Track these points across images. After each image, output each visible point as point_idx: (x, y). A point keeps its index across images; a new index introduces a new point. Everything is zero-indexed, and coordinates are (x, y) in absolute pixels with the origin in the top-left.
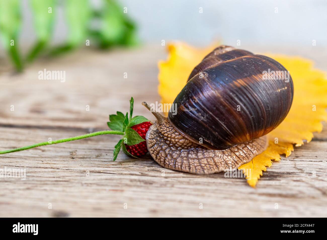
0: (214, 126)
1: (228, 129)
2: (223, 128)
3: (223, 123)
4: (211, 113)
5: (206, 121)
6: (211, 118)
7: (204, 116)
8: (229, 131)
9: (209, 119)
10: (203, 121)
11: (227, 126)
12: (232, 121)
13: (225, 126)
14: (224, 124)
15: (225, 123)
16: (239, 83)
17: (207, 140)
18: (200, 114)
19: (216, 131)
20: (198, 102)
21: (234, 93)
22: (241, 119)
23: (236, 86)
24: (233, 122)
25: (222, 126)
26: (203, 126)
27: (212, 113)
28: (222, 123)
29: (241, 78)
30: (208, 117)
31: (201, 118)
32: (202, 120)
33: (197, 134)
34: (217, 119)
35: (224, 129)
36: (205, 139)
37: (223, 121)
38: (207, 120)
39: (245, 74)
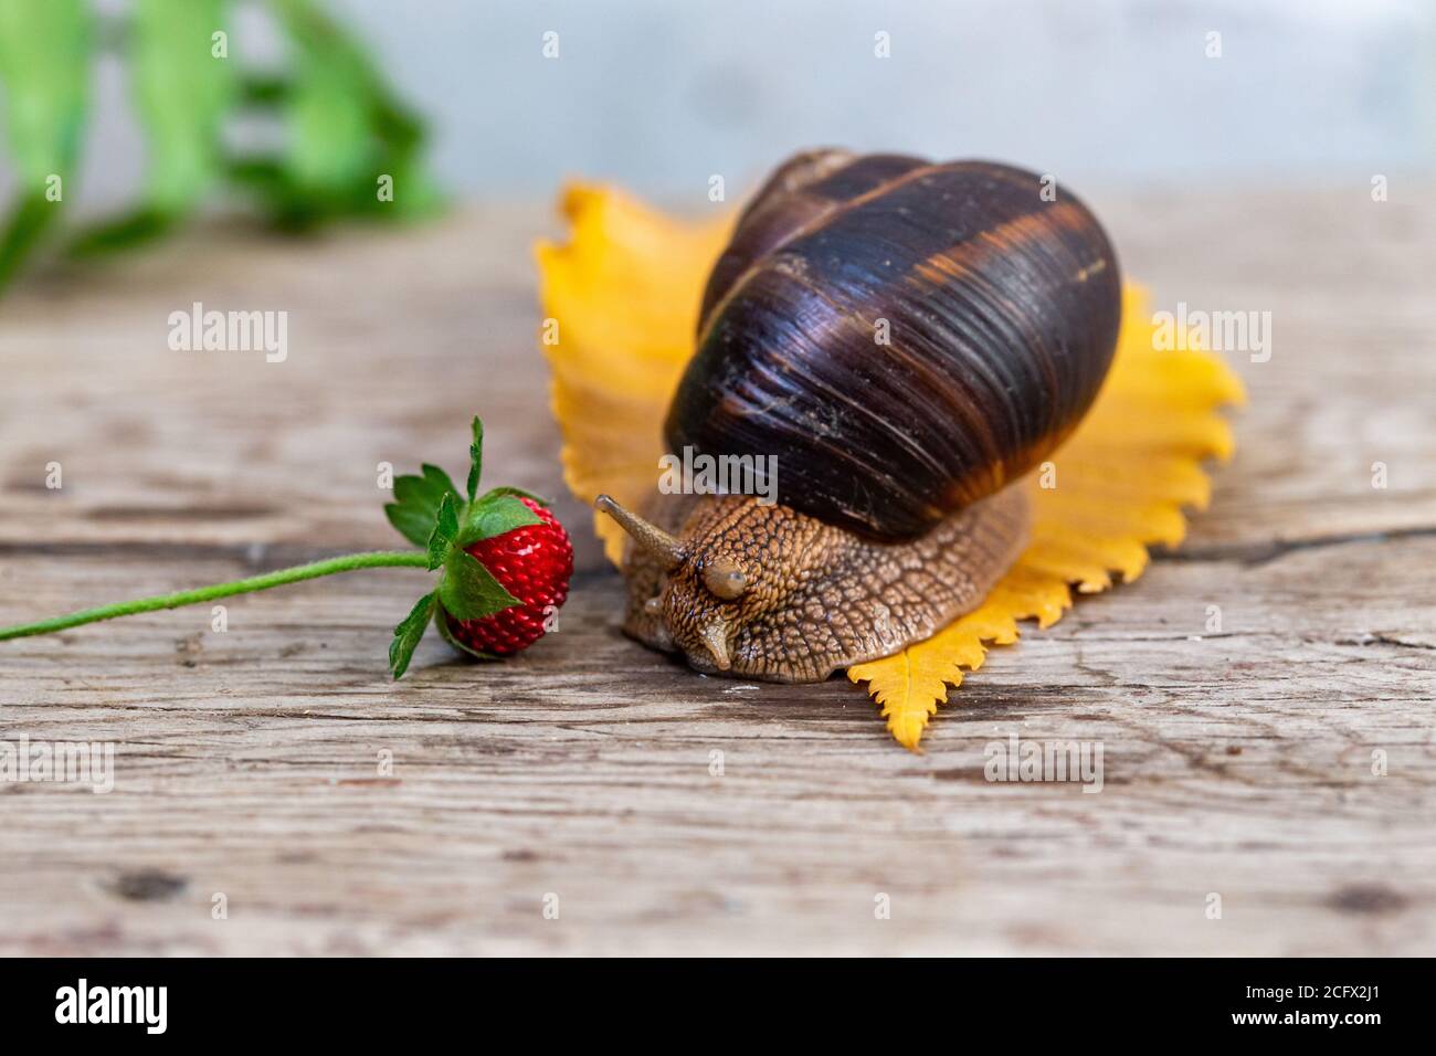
0: (876, 452)
1: (928, 456)
2: (910, 451)
3: (907, 431)
4: (855, 404)
5: (840, 436)
6: (857, 423)
7: (828, 422)
8: (933, 461)
9: (852, 427)
10: (827, 438)
11: (923, 444)
12: (941, 421)
13: (916, 445)
14: (913, 436)
15: (916, 432)
16: (938, 270)
17: (855, 512)
18: (812, 415)
19: (885, 471)
20: (796, 368)
21: (928, 311)
22: (972, 405)
23: (930, 283)
24: (946, 425)
25: (905, 443)
26: (833, 458)
27: (861, 402)
28: (904, 433)
29: (942, 250)
30: (847, 420)
31: (820, 427)
32: (822, 437)
33: (813, 496)
34: (883, 421)
35: (914, 454)
36: (848, 508)
37: (908, 428)
38: (843, 433)
39: (954, 233)
